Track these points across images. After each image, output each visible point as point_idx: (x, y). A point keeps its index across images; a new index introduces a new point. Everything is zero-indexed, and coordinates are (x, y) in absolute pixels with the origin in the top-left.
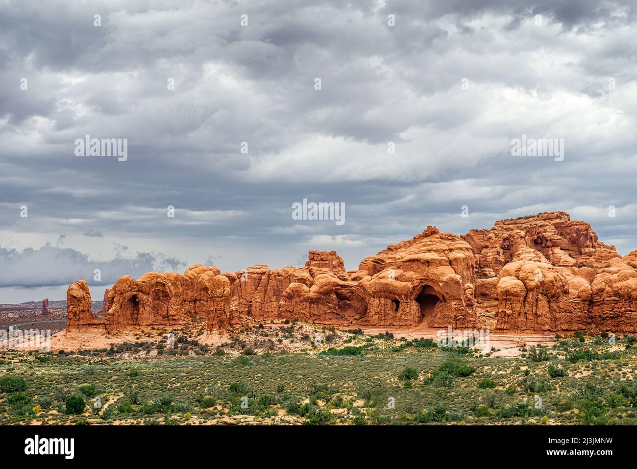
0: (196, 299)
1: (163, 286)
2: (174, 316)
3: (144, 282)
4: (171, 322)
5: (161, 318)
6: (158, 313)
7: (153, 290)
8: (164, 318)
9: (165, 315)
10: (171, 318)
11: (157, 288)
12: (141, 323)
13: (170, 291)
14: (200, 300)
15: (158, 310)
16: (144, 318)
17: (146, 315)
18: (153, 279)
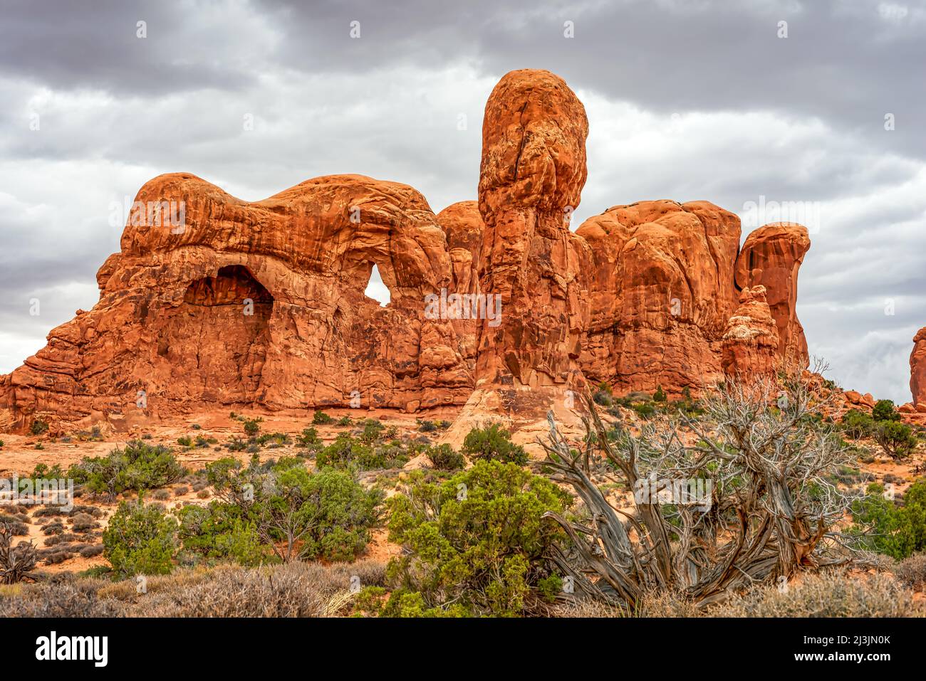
0: (617, 324)
1: (390, 233)
2: (448, 368)
3: (279, 209)
4: (432, 395)
5: (387, 378)
6: (371, 356)
7: (341, 250)
8: (400, 376)
9: (405, 364)
10: (429, 375)
11: (358, 244)
12: (274, 395)
13: (430, 257)
14: (637, 325)
15: (374, 344)
16: (292, 377)
17: (303, 359)
18: (329, 200)
